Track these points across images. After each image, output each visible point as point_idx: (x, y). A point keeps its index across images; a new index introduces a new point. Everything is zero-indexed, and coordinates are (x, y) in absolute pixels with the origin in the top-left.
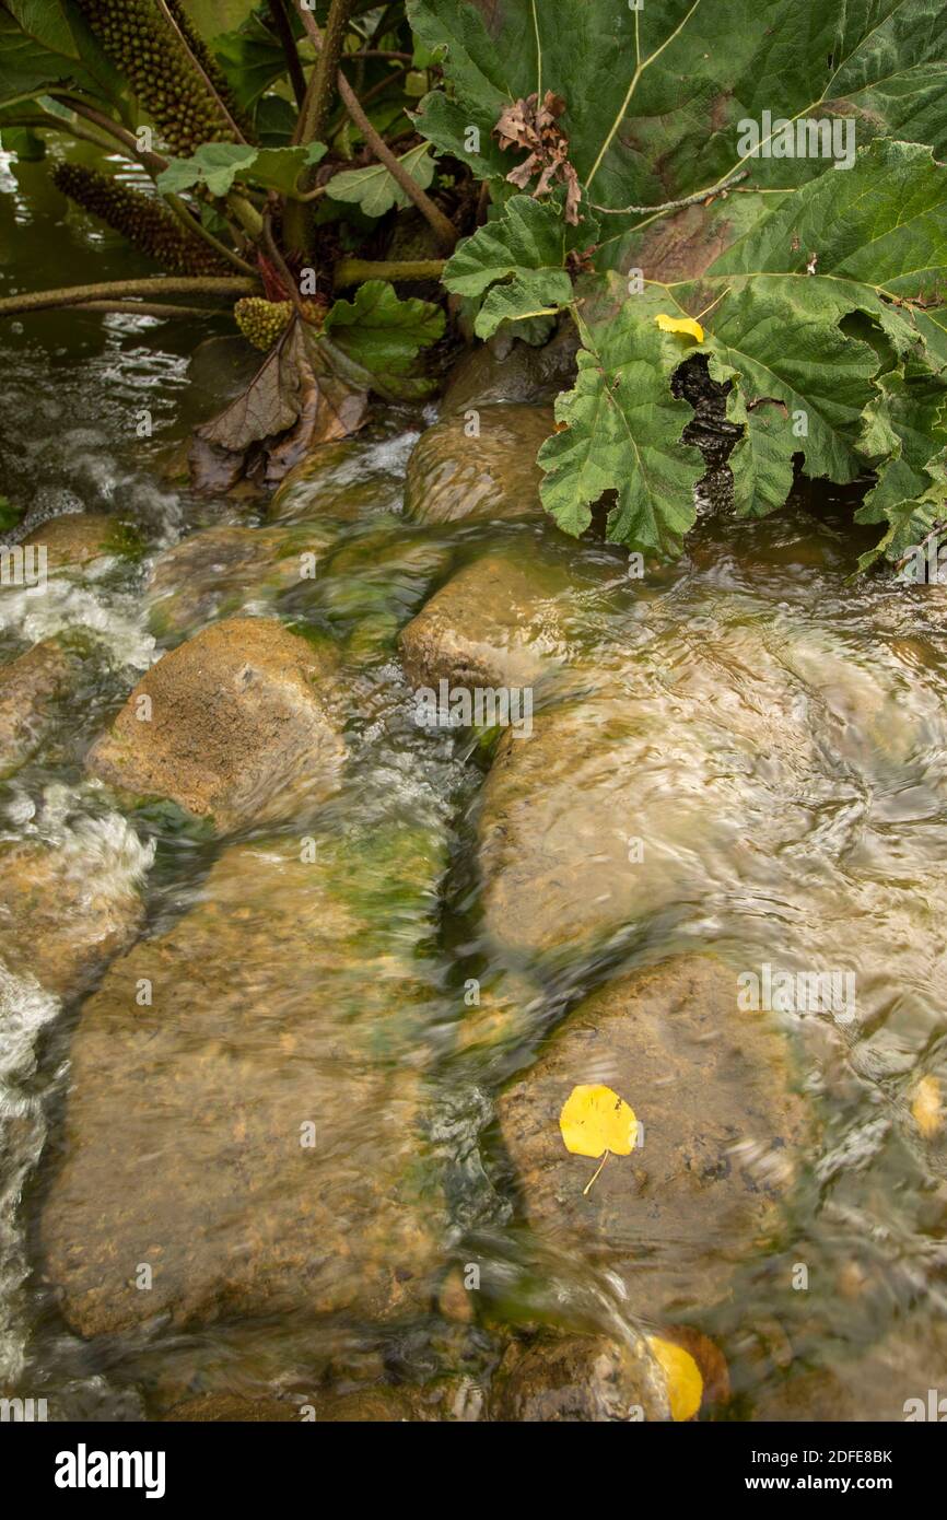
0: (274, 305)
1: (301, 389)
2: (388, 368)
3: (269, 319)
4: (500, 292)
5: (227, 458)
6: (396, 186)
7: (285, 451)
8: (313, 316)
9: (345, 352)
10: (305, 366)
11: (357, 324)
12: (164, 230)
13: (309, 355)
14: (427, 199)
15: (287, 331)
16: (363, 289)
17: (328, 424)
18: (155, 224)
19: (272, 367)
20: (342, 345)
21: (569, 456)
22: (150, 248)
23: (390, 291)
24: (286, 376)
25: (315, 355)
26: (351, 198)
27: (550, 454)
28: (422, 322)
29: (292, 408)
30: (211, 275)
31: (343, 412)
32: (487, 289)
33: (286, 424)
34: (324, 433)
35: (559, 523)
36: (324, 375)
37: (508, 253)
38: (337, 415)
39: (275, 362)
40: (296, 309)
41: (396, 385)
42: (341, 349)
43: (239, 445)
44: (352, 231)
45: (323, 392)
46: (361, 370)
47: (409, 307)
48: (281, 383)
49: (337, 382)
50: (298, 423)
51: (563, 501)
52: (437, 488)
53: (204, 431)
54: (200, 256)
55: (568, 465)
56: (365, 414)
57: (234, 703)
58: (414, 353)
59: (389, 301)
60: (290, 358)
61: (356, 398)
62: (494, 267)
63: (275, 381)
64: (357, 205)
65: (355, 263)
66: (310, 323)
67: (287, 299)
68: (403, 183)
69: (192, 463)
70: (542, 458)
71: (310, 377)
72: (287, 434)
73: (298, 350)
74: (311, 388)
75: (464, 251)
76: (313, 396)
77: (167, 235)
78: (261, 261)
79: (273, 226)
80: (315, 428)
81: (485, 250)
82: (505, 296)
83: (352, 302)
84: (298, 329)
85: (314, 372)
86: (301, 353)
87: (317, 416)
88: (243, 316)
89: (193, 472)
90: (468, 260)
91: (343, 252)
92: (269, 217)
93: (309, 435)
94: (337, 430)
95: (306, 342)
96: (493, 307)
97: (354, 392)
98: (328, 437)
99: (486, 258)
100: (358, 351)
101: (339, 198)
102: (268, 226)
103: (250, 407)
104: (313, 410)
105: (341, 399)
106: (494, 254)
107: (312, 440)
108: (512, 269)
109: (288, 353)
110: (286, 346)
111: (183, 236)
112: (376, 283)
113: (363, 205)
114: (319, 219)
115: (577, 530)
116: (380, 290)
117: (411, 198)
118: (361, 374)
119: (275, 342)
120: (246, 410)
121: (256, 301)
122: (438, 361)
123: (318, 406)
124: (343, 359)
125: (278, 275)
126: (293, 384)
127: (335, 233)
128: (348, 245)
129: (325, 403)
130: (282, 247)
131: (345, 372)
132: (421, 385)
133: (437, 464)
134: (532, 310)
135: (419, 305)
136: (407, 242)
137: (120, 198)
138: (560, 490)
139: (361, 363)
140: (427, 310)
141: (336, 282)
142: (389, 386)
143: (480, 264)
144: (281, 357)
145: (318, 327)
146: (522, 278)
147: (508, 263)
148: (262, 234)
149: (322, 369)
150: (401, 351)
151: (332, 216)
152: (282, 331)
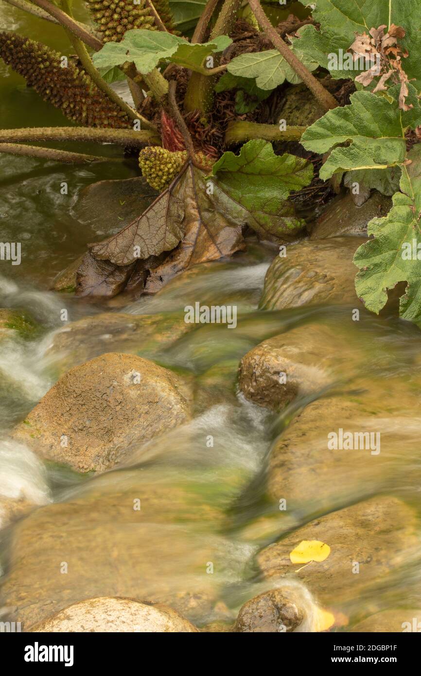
0: (172, 154)
1: (185, 222)
2: (262, 207)
3: (166, 164)
4: (340, 151)
5: (112, 274)
6: (288, 68)
7: (165, 270)
8: (203, 164)
9: (227, 193)
10: (190, 202)
11: (240, 171)
12: (75, 87)
13: (196, 194)
14: (314, 79)
15: (180, 174)
16: (248, 145)
17: (205, 249)
18: (68, 81)
19: (164, 201)
20: (225, 187)
21: (377, 259)
22: (60, 100)
23: (269, 147)
24: (174, 209)
25: (201, 195)
26: (248, 75)
27: (362, 256)
28: (294, 173)
29: (176, 235)
30: (110, 126)
31: (219, 240)
32: (331, 149)
33: (169, 247)
34: (201, 256)
35: (366, 304)
36: (207, 210)
37: (351, 127)
38: (214, 242)
39: (166, 198)
40: (190, 158)
41: (267, 220)
42: (224, 191)
43: (126, 261)
44: (247, 98)
45: (204, 224)
46: (239, 208)
47: (284, 160)
48: (168, 214)
49: (217, 216)
50: (178, 248)
51: (371, 289)
52: (285, 286)
53: (96, 248)
54: (103, 109)
55: (376, 265)
56: (238, 242)
57: (122, 393)
58: (286, 196)
59: (268, 154)
60: (179, 196)
61: (232, 229)
62: (340, 135)
63: (164, 212)
64: (253, 80)
65: (247, 124)
66: (201, 169)
67: (182, 150)
68: (294, 65)
69: (79, 276)
70: (357, 259)
71: (194, 212)
72: (168, 256)
73: (186, 190)
74: (194, 220)
75: (317, 124)
76: (195, 227)
77: (78, 91)
78: (164, 118)
79: (177, 91)
80: (193, 252)
81: (332, 124)
82: (344, 154)
83: (238, 154)
84: (189, 173)
85: (199, 208)
86: (189, 192)
87: (196, 242)
88: (146, 159)
89: (80, 284)
90: (320, 130)
91: (237, 114)
92: (174, 83)
93: (187, 258)
94: (212, 253)
95: (195, 184)
96: (334, 160)
97: (231, 224)
98: (204, 259)
99: (334, 130)
100: (238, 193)
101: (238, 74)
102: (173, 91)
103: (139, 232)
104: (194, 237)
105: (219, 229)
106: (340, 127)
107: (189, 262)
108: (350, 137)
109: (178, 191)
110: (178, 186)
111: (91, 92)
112: (258, 141)
113: (257, 80)
114: (219, 88)
115: (377, 308)
116: (262, 146)
117: (300, 77)
118: (240, 213)
119: (168, 182)
120: (135, 234)
121: (157, 149)
122: (313, 209)
123: (199, 235)
124: (224, 198)
125: (176, 130)
126: (179, 216)
127: (232, 99)
128: (242, 108)
129: (205, 232)
130: (182, 108)
131: (226, 209)
132: (290, 223)
133: (288, 270)
134: (366, 165)
135: (292, 159)
136: (297, 108)
137: (44, 61)
138: (369, 282)
139: (240, 203)
140: (298, 164)
141: (227, 139)
142: (262, 222)
143: (329, 133)
144: (171, 195)
145: (207, 171)
146: (358, 143)
147: (351, 133)
148: (167, 96)
149: (206, 205)
150: (276, 194)
151: (231, 86)
152: (175, 174)
